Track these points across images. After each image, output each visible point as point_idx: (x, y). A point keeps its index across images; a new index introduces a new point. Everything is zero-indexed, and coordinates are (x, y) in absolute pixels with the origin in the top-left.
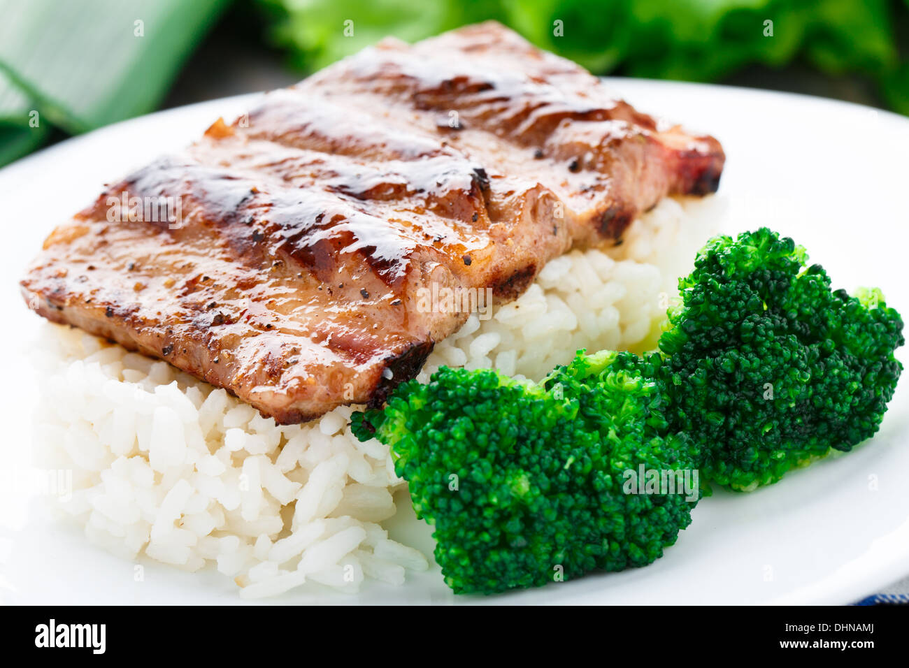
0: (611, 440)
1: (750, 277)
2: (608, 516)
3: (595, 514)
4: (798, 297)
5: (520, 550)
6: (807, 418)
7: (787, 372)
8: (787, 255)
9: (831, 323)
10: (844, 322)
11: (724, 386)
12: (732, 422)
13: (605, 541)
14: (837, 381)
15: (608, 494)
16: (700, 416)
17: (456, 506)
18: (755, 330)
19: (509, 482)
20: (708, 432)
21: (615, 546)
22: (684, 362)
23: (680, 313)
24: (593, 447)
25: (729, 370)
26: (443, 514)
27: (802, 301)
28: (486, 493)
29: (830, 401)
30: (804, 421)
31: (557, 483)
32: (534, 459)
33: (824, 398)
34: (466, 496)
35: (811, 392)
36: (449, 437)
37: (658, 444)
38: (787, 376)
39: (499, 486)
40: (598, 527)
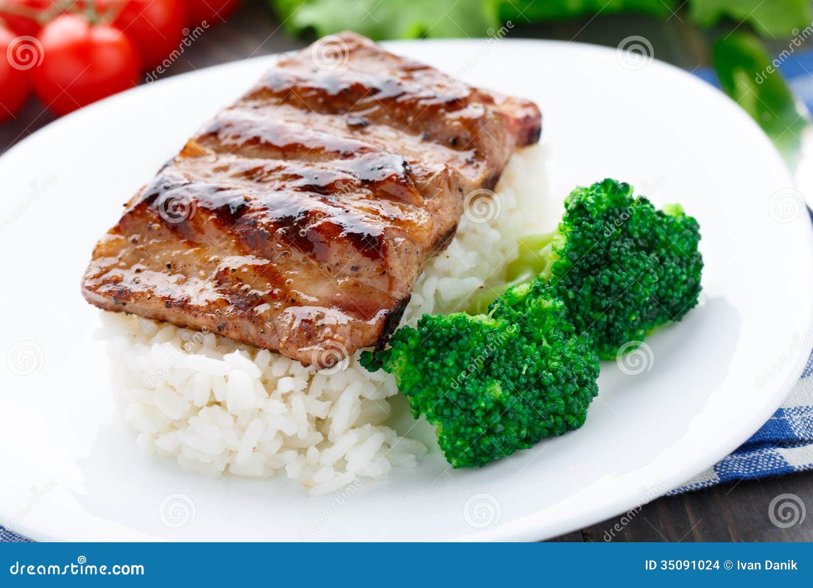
0: (545, 347)
1: (605, 215)
2: (552, 400)
3: (545, 401)
4: (637, 222)
5: (500, 434)
6: (655, 305)
7: (643, 278)
8: (624, 195)
9: (662, 237)
10: (668, 234)
11: (604, 295)
12: (611, 317)
13: (552, 416)
14: (672, 277)
15: (553, 386)
16: (590, 317)
17: (457, 412)
18: (619, 253)
19: (488, 390)
20: (596, 326)
21: (559, 419)
22: (573, 281)
23: (563, 247)
24: (535, 354)
25: (607, 284)
26: (448, 419)
27: (640, 225)
28: (475, 400)
29: (670, 292)
30: (653, 307)
31: (519, 385)
32: (501, 370)
33: (666, 290)
34: (462, 404)
35: (657, 287)
36: (444, 365)
37: (572, 344)
38: (644, 281)
39: (483, 394)
40: (546, 408)
